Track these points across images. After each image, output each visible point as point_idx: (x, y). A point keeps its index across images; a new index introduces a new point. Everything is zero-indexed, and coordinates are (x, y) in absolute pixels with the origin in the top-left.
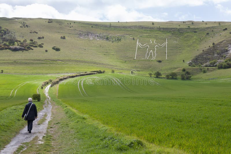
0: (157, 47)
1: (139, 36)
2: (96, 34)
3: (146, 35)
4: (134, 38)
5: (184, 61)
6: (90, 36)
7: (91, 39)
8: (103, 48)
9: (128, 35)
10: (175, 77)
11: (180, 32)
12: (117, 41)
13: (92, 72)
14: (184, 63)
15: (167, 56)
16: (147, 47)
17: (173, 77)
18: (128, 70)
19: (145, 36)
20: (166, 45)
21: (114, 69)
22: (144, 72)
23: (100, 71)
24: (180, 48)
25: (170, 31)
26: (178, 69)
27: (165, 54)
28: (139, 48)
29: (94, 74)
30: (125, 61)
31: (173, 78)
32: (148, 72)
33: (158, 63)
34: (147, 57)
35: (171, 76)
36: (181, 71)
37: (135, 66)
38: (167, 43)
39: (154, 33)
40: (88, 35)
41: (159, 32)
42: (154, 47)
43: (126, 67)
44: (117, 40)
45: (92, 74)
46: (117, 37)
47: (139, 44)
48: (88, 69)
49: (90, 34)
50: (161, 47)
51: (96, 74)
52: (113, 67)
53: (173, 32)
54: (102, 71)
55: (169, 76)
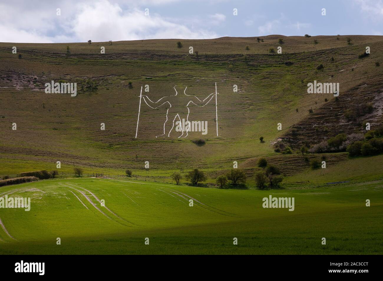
0: (191, 106)
1: (144, 77)
2: (30, 76)
3: (162, 74)
4: (130, 83)
5: (261, 139)
6: (14, 81)
7: (18, 88)
8: (50, 110)
9: (117, 77)
10: (240, 183)
11: (248, 65)
12: (87, 93)
13: (22, 175)
14: (262, 144)
15: (220, 128)
16: (167, 107)
17: (235, 182)
18: (116, 167)
19: (161, 78)
20: (214, 99)
21: (81, 167)
22: (159, 171)
23: (44, 172)
24: (251, 107)
25: (223, 64)
26: (247, 161)
27: (214, 122)
28: (145, 110)
29: (29, 180)
30: (111, 145)
31: (234, 186)
32: (169, 171)
33: (195, 147)
34: (167, 132)
35: (229, 179)
36: (256, 167)
37: (137, 157)
38: (217, 95)
39: (183, 70)
40: (9, 78)
41: (197, 66)
42: (184, 106)
43: (113, 161)
44: (87, 91)
45: (23, 181)
46: (88, 83)
47: (145, 98)
48: (13, 168)
49: (15, 76)
50: (202, 105)
51: (34, 180)
52: (77, 161)
53: (231, 66)
54: (49, 172)
55: (225, 179)
